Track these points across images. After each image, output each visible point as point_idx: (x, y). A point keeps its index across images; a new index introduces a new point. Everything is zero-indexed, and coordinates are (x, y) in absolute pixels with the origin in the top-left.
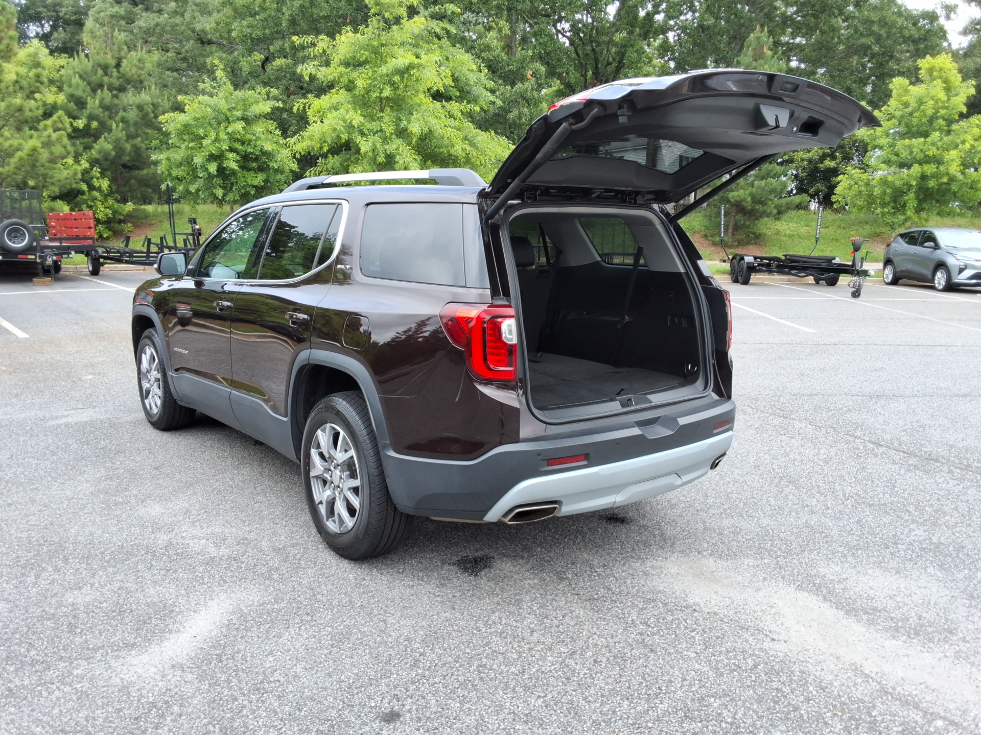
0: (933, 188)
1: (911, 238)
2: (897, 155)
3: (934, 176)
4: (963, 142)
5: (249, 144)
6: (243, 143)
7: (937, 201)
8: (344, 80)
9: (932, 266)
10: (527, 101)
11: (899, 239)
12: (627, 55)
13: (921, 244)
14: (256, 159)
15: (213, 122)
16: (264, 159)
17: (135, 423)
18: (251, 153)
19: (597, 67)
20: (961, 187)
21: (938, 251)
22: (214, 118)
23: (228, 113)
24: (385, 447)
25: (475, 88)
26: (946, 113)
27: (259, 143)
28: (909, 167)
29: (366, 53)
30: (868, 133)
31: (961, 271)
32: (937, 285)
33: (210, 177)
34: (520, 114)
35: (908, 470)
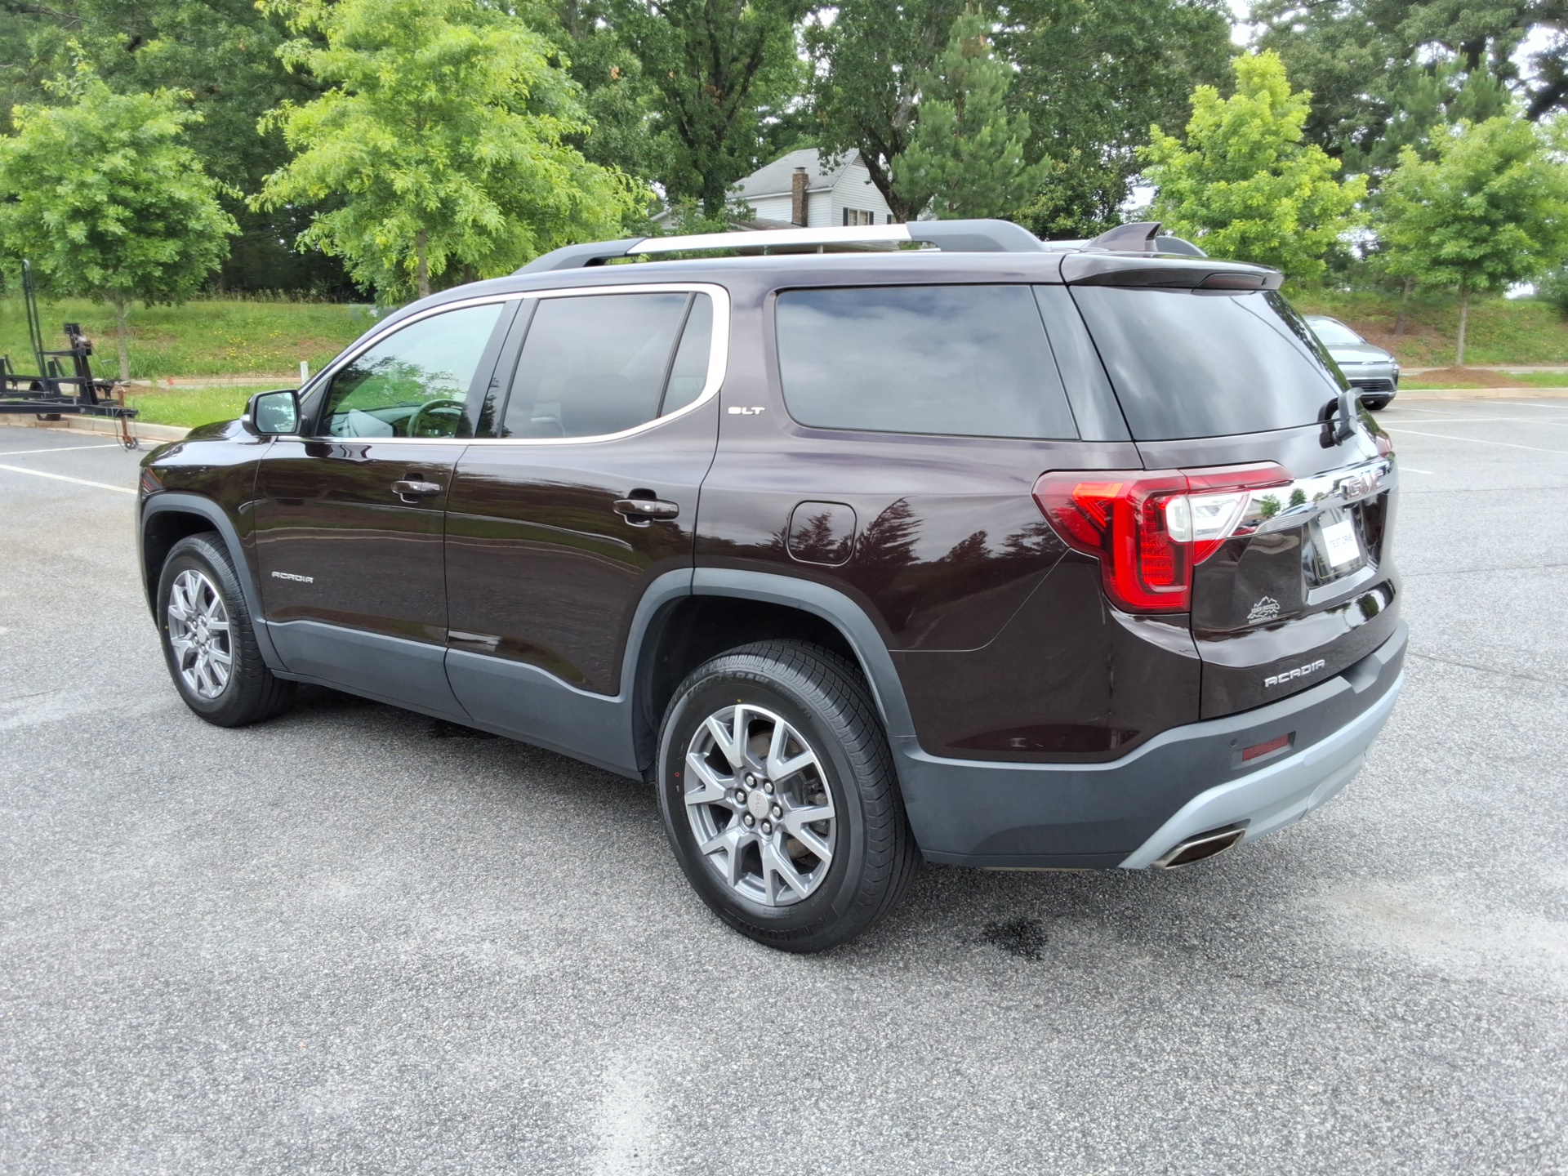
0: (1257, 255)
2: (1206, 205)
3: (1257, 238)
4: (1300, 186)
5: (147, 189)
6: (136, 188)
8: (357, 74)
10: (615, 116)
12: (767, 43)
14: (162, 216)
15: (76, 150)
16: (176, 215)
17: (161, 716)
18: (151, 205)
19: (717, 64)
22: (77, 145)
23: (105, 136)
24: (907, 745)
25: (551, 95)
27: (164, 186)
28: (1223, 224)
29: (391, 27)
33: (75, 248)
34: (605, 138)
35: (1507, 697)
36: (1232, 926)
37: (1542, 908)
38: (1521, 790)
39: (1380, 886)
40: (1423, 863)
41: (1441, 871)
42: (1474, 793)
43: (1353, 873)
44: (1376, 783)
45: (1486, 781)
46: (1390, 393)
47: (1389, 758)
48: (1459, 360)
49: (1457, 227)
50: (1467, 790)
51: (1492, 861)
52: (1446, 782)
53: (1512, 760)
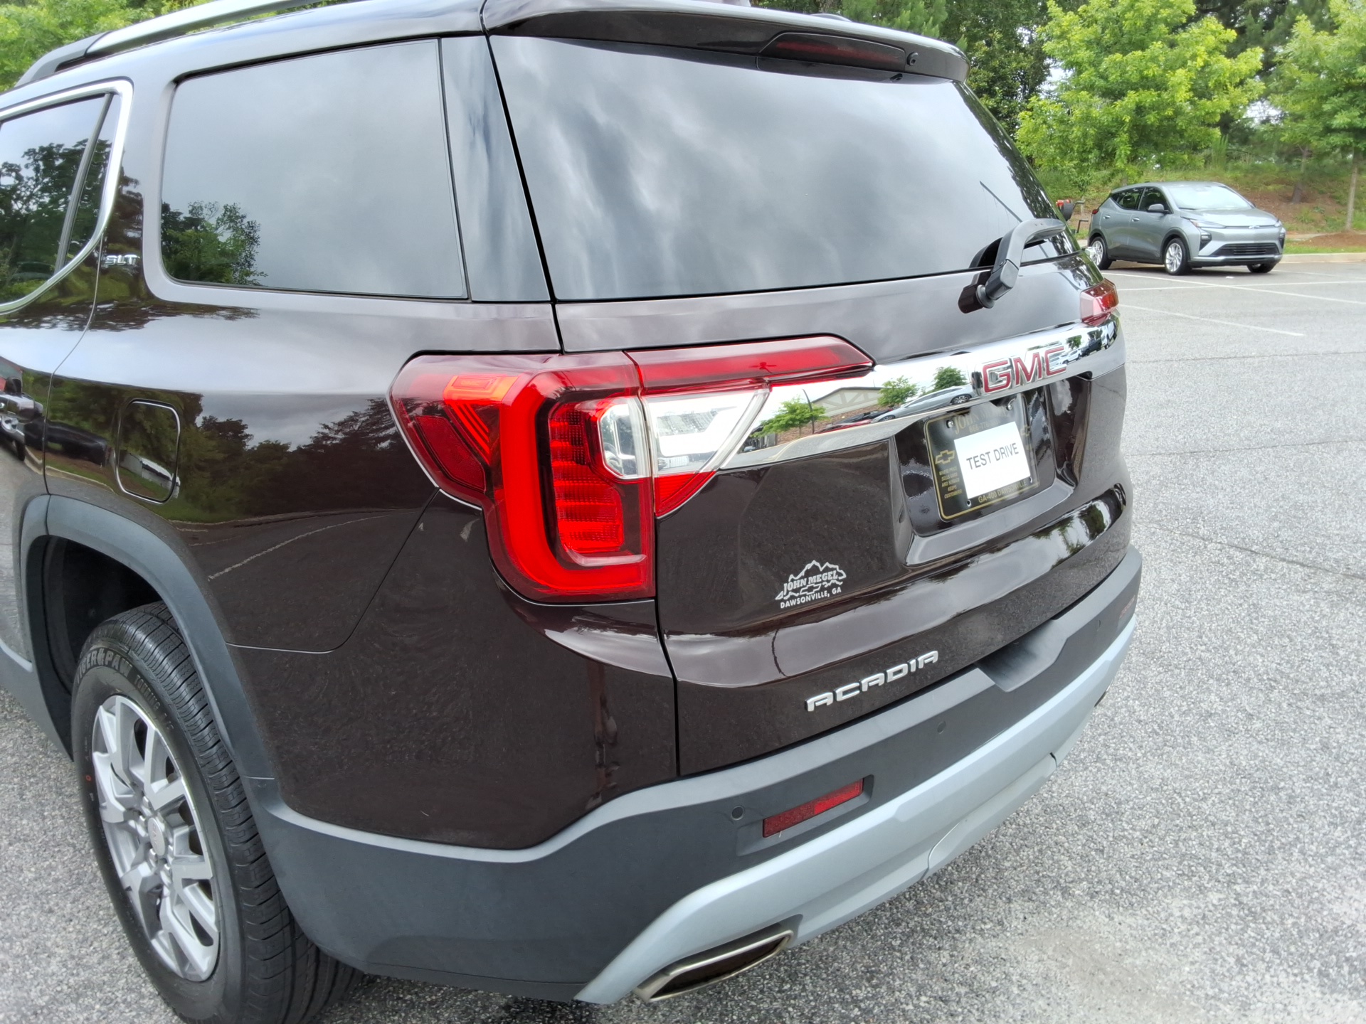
0: (1152, 125)
1: (1126, 200)
2: (1103, 77)
3: (1153, 107)
4: (1194, 57)
7: (1156, 145)
9: (1161, 239)
11: (1111, 201)
13: (1145, 207)
20: (1190, 123)
21: (1169, 217)
26: (1169, 14)
28: (1120, 95)
30: (1060, 46)
31: (1203, 243)
32: (1168, 266)
35: (1332, 605)
36: (862, 995)
37: (1316, 964)
38: (1325, 747)
39: (1096, 918)
40: (1167, 874)
41: (1187, 889)
42: (1264, 751)
43: (1065, 891)
44: (1140, 733)
45: (1282, 730)
46: (1276, 257)
47: (1167, 694)
48: (1348, 225)
49: (1350, 95)
50: (1255, 745)
51: (1262, 872)
52: (1231, 733)
53: (1322, 698)
